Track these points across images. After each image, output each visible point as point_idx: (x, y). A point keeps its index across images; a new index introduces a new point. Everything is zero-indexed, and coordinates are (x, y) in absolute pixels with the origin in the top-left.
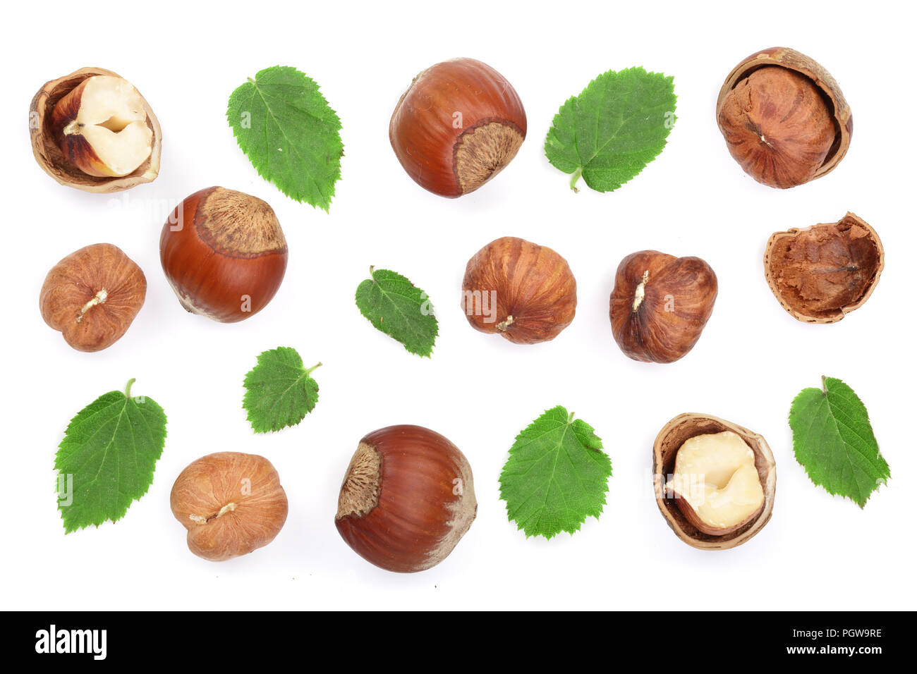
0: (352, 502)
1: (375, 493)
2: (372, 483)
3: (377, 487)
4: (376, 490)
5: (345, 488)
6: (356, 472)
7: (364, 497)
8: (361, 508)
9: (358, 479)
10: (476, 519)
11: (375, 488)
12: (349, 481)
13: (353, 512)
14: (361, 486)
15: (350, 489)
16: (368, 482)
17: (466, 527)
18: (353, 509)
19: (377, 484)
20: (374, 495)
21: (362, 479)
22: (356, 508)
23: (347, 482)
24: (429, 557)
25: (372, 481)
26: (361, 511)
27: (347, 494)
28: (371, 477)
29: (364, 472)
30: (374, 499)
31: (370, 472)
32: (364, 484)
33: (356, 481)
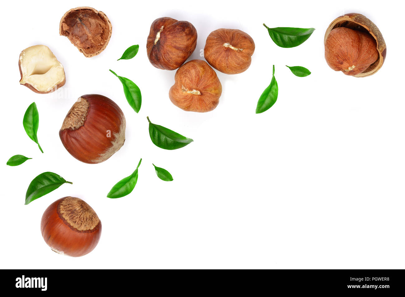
0: (70, 123)
1: (83, 119)
2: (82, 115)
3: (85, 117)
4: (84, 118)
5: (69, 116)
6: (75, 110)
7: (77, 121)
8: (75, 126)
9: (76, 112)
10: (123, 146)
11: (84, 117)
12: (71, 113)
13: (70, 127)
14: (77, 116)
15: (71, 116)
16: (81, 114)
17: (118, 148)
18: (70, 126)
19: (85, 116)
20: (82, 121)
21: (78, 113)
22: (72, 126)
23: (70, 113)
24: (100, 156)
25: (82, 114)
26: (75, 127)
27: (69, 119)
28: (83, 112)
29: (79, 110)
30: (82, 122)
31: (82, 110)
32: (79, 115)
33: (75, 113)
